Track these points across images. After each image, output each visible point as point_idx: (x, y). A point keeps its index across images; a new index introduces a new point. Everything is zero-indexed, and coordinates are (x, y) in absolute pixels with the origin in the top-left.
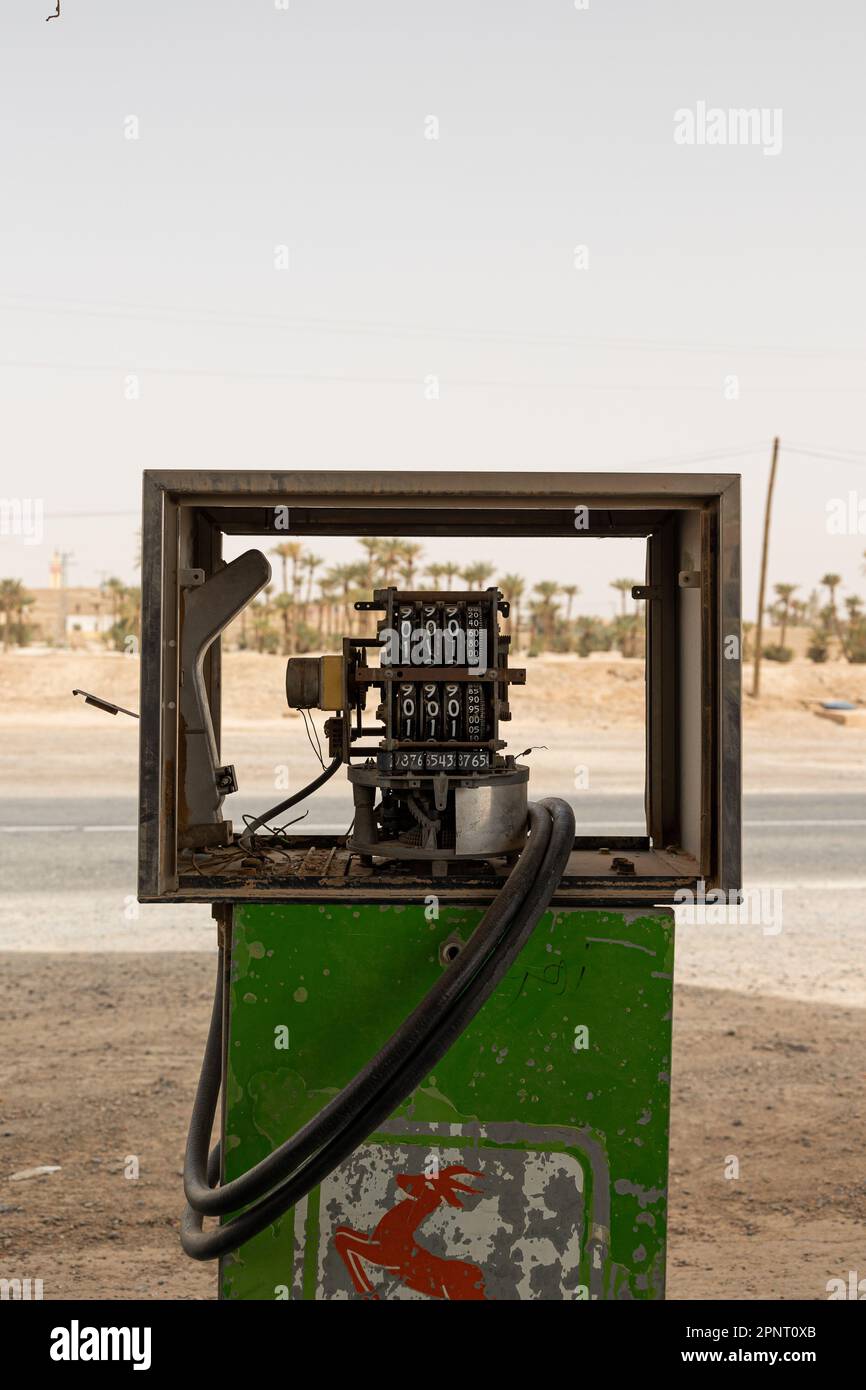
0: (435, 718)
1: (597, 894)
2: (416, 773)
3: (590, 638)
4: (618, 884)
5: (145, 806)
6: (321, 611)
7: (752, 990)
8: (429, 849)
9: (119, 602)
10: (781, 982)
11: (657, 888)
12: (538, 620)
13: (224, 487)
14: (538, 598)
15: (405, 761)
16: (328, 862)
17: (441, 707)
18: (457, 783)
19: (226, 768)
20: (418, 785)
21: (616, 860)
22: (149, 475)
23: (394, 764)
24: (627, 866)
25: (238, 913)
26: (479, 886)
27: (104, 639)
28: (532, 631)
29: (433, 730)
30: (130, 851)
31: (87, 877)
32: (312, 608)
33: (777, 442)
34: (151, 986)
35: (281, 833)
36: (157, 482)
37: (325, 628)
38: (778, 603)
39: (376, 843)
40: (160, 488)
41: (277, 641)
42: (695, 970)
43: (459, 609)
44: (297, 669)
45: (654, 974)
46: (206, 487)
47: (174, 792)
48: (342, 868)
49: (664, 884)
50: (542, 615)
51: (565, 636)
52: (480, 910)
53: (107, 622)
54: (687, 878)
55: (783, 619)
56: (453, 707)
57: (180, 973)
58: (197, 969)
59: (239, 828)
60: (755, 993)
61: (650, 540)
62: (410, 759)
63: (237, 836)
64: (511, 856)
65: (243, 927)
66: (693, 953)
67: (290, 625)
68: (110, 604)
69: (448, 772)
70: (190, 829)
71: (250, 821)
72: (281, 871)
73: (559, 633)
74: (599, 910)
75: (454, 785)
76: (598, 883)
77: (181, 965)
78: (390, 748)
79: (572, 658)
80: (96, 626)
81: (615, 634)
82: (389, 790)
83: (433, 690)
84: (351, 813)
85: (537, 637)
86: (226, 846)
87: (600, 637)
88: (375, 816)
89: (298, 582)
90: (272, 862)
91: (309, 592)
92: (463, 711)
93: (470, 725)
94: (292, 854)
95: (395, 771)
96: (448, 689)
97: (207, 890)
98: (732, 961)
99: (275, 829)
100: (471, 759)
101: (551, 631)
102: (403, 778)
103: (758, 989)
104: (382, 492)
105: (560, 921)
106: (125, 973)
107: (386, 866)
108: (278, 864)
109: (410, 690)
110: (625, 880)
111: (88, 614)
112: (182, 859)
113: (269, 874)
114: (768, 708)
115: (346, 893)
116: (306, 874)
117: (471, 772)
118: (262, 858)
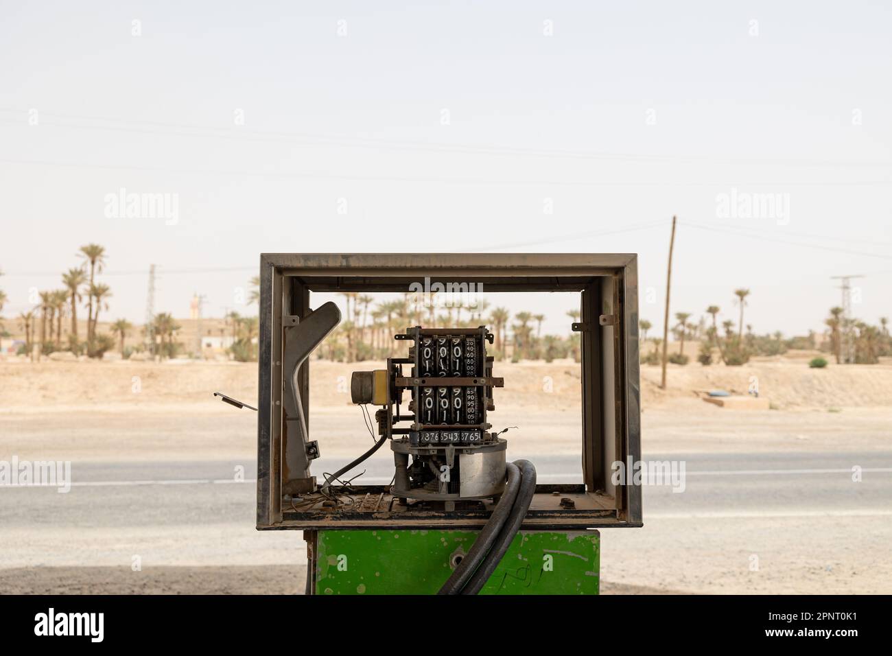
0: (446, 409)
1: (549, 521)
2: (434, 445)
3: (553, 351)
4: (564, 515)
5: (261, 467)
6: (373, 332)
7: (662, 586)
8: (443, 495)
9: (237, 328)
10: (681, 581)
11: (589, 517)
12: (519, 338)
13: (312, 264)
14: (519, 323)
15: (427, 437)
16: (378, 503)
17: (450, 403)
18: (461, 451)
19: (312, 443)
20: (436, 453)
21: (563, 500)
22: (264, 257)
23: (420, 438)
24: (569, 503)
25: (321, 536)
26: (475, 517)
27: (227, 353)
28: (514, 345)
29: (445, 417)
30: (252, 497)
31: (217, 514)
32: (366, 331)
33: (675, 219)
34: (260, 588)
35: (348, 484)
36: (269, 261)
37: (375, 344)
38: (678, 325)
39: (409, 490)
40: (271, 265)
41: (343, 353)
42: (623, 573)
43: (461, 340)
44: (358, 379)
45: (587, 573)
46: (301, 264)
47: (279, 459)
48: (388, 507)
49: (593, 515)
50: (520, 334)
51: (536, 349)
52: (476, 532)
53: (229, 341)
54: (607, 510)
55: (682, 336)
56: (457, 402)
57: (279, 579)
58: (292, 575)
59: (321, 481)
60: (664, 588)
61: (583, 293)
62: (430, 436)
63: (320, 487)
64: (496, 497)
65: (324, 545)
66: (622, 562)
67: (352, 343)
68: (231, 329)
69: (455, 444)
70: (290, 481)
71: (328, 476)
72: (348, 509)
73: (532, 346)
74: (552, 532)
75: (459, 453)
76: (551, 514)
77: (280, 574)
78: (418, 429)
79: (541, 363)
80: (222, 344)
81: (569, 347)
82: (417, 456)
83: (445, 392)
84: (393, 470)
85: (518, 349)
86: (312, 493)
87: (560, 349)
88: (408, 472)
89: (357, 314)
90: (342, 503)
91: (365, 320)
92: (464, 405)
93: (469, 414)
94: (355, 498)
95: (421, 444)
96: (454, 391)
97: (300, 522)
98: (649, 567)
99: (344, 482)
100: (469, 436)
101: (527, 345)
102: (426, 448)
103: (666, 586)
104: (411, 267)
105: (527, 539)
106: (242, 580)
107: (416, 505)
108: (346, 505)
109: (430, 392)
110: (566, 512)
111: (216, 336)
112: (284, 501)
113: (340, 511)
114: (672, 396)
115: (390, 523)
116: (364, 510)
117: (469, 444)
118: (336, 501)
